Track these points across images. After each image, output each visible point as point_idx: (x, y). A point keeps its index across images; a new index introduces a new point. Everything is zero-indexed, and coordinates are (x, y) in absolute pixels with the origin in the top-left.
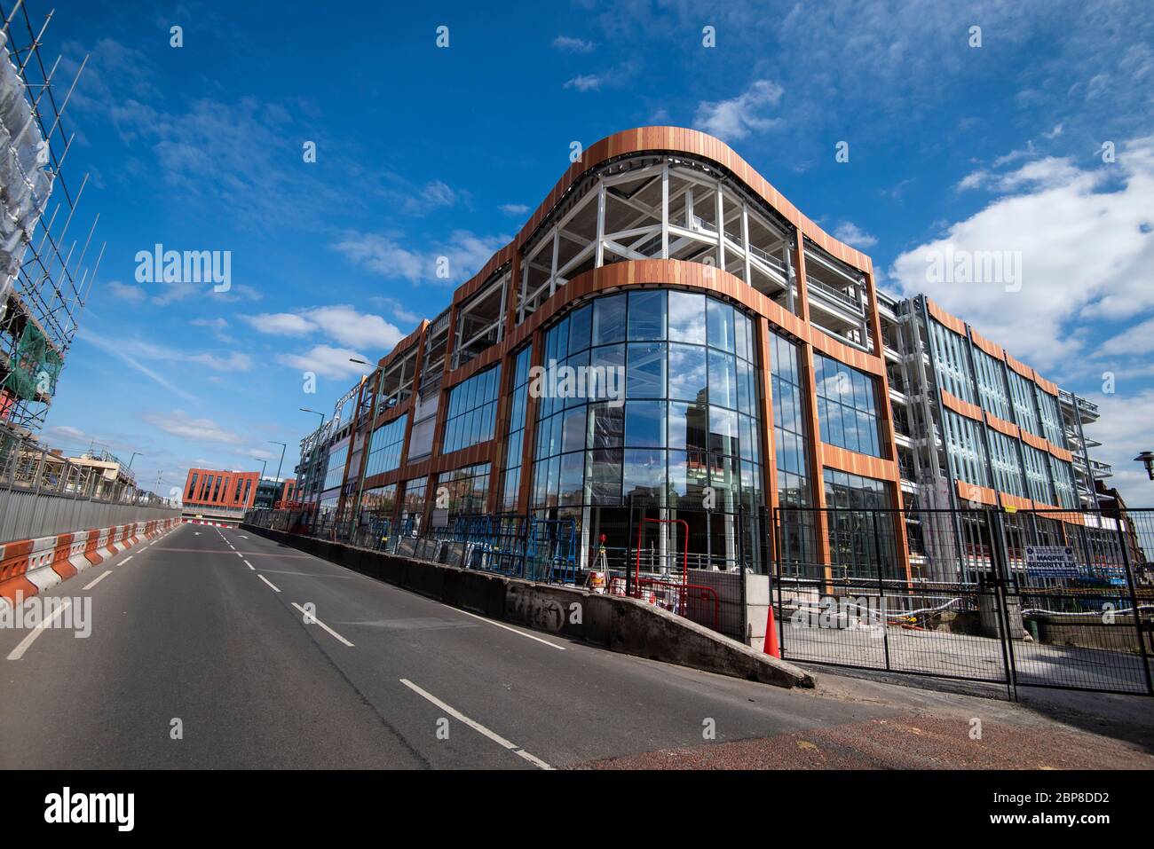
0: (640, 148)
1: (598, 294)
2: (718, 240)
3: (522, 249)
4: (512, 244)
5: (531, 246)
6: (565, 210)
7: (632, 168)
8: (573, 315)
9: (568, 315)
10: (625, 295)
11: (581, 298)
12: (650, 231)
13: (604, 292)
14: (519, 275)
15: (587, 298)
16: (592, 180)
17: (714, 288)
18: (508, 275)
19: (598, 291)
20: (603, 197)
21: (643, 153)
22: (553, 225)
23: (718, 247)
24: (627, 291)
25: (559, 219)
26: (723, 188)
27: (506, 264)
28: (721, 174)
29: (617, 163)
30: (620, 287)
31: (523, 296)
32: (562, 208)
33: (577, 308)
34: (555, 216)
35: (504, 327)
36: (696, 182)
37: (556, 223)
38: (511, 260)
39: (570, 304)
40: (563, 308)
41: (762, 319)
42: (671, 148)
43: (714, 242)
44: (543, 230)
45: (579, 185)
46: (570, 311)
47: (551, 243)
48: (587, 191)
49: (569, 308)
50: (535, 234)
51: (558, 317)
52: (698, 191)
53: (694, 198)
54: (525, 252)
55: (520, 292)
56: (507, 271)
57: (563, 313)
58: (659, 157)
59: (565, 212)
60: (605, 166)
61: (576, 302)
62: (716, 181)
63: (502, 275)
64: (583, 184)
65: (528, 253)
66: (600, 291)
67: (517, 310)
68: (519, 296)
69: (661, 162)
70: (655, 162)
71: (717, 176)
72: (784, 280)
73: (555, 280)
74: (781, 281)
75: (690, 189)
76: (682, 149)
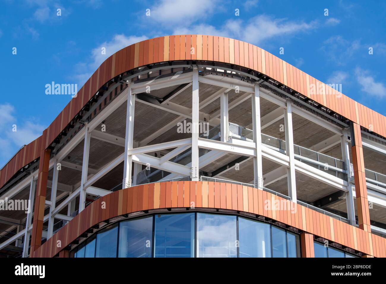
0: (166, 58)
1: (123, 218)
2: (255, 150)
3: (51, 148)
4: (40, 139)
5: (59, 145)
6: (95, 111)
7: (161, 75)
8: (99, 236)
9: (94, 237)
10: (152, 218)
11: (107, 221)
12: (180, 145)
13: (130, 216)
14: (48, 175)
15: (113, 221)
16: (122, 86)
17: (246, 210)
18: (36, 174)
19: (123, 215)
20: (131, 104)
21: (170, 63)
22: (84, 125)
23: (256, 158)
24: (153, 215)
25: (89, 119)
26: (260, 90)
27: (33, 162)
28: (257, 79)
29: (146, 72)
30: (146, 211)
31: (52, 203)
32: (92, 110)
33: (104, 230)
34: (85, 118)
35: (31, 237)
36: (230, 88)
37: (86, 123)
38: (38, 159)
39: (97, 226)
40: (90, 230)
41: (306, 235)
42: (199, 58)
43: (251, 153)
44: (72, 131)
45: (107, 89)
46: (97, 233)
47: (82, 143)
48: (116, 95)
49: (95, 230)
50: (64, 133)
51: (85, 239)
52: (232, 96)
53: (229, 102)
54: (54, 151)
55: (49, 198)
56: (35, 169)
57: (89, 235)
58: (189, 66)
59: (95, 114)
60: (132, 74)
61: (102, 225)
62: (253, 85)
63: (29, 174)
64: (112, 88)
65: (58, 151)
66: (126, 215)
67: (45, 219)
68: (47, 202)
69: (190, 70)
70: (185, 71)
71: (253, 81)
72: (341, 181)
73: (84, 190)
74: (338, 182)
75: (226, 94)
76: (210, 59)
